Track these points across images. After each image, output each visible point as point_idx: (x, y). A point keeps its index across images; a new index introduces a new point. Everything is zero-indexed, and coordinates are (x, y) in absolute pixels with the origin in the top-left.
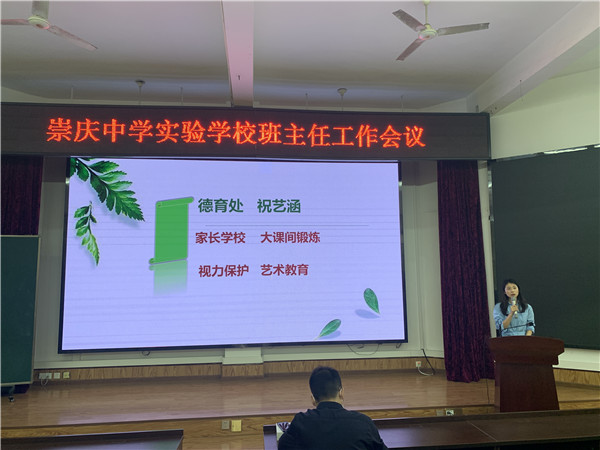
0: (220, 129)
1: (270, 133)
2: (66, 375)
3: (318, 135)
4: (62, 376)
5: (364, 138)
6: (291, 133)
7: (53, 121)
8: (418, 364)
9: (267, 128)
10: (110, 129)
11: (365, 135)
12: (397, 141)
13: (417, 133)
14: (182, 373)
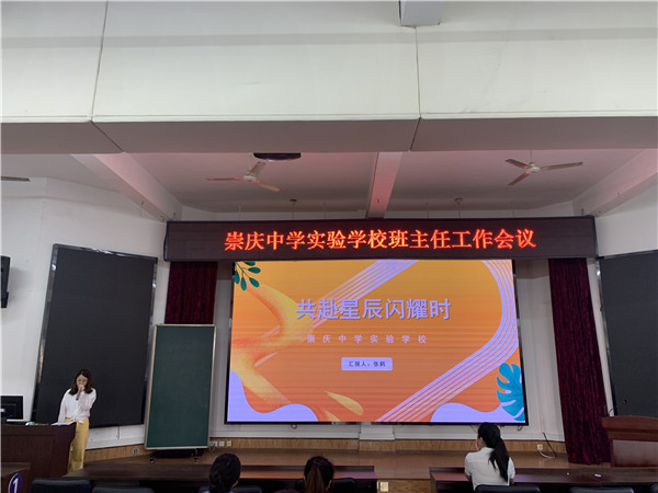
0: (357, 237)
1: (398, 239)
2: (229, 444)
3: (440, 239)
4: (226, 444)
5: (481, 241)
6: (417, 238)
7: (229, 235)
8: (540, 447)
9: (395, 235)
10: (272, 239)
11: (481, 237)
12: (510, 243)
13: (528, 236)
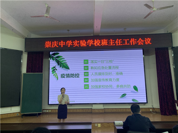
0: (90, 42)
1: (104, 43)
2: (50, 111)
4: (49, 111)
7: (46, 42)
8: (151, 110)
9: (103, 41)
11: (133, 41)
13: (149, 40)
14: (81, 111)
